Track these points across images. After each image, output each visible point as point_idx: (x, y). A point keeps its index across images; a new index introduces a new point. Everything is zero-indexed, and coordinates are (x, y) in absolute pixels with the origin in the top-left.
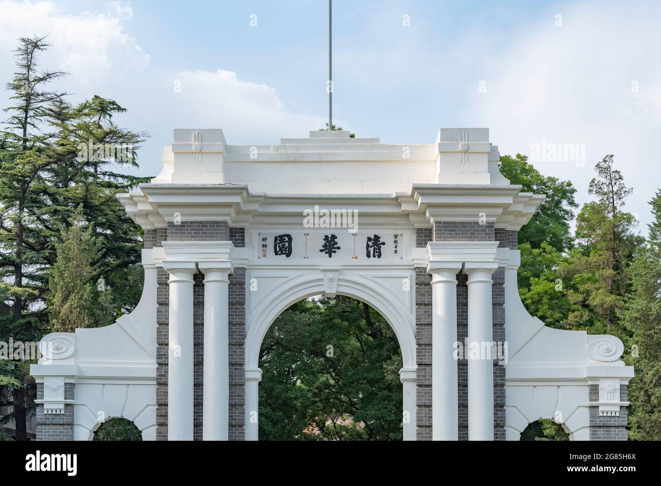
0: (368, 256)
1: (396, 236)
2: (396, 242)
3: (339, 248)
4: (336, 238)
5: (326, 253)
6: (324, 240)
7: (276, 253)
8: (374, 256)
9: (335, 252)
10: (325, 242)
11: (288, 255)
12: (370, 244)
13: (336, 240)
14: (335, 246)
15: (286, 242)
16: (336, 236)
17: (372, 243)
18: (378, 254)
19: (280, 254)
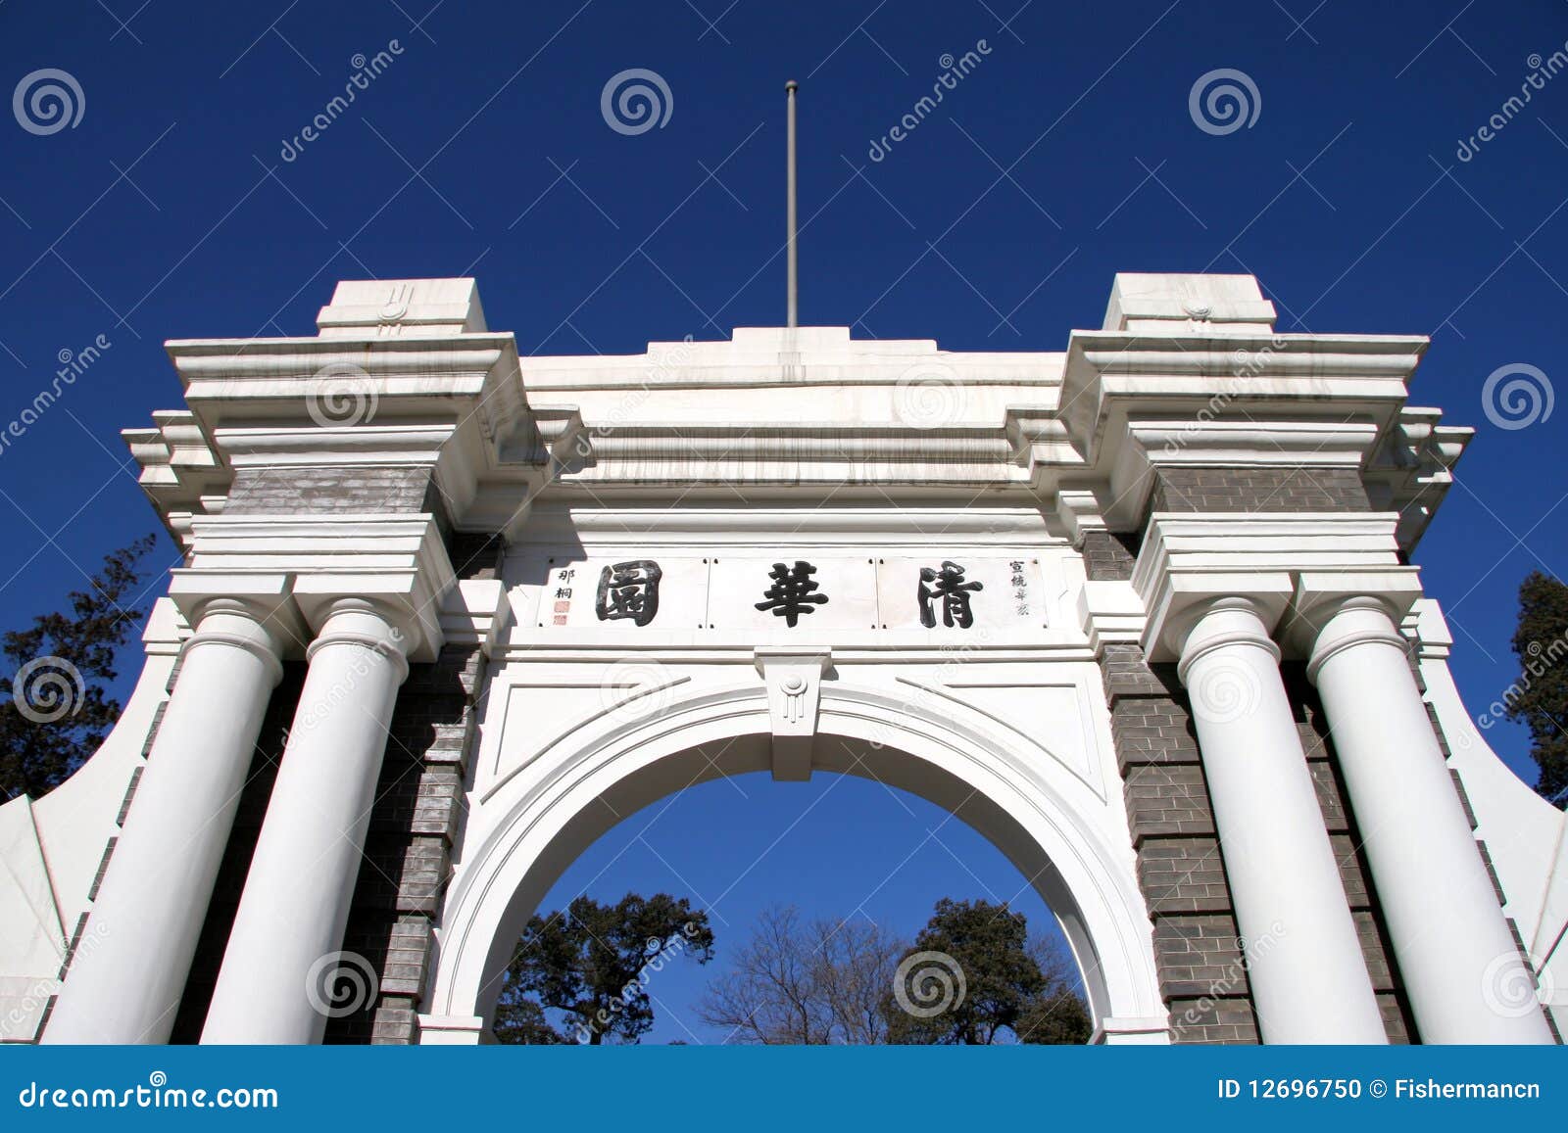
0: (928, 619)
1: (1017, 566)
2: (1018, 581)
3: (822, 599)
4: (813, 570)
5: (777, 613)
6: (773, 576)
7: (602, 613)
8: (949, 622)
9: (810, 610)
10: (773, 582)
11: (643, 620)
12: (932, 586)
13: (812, 577)
14: (811, 593)
15: (641, 581)
16: (812, 564)
17: (938, 585)
18: (960, 616)
19: (614, 618)
